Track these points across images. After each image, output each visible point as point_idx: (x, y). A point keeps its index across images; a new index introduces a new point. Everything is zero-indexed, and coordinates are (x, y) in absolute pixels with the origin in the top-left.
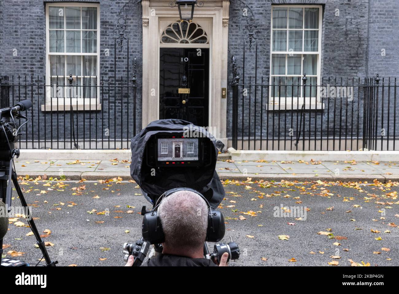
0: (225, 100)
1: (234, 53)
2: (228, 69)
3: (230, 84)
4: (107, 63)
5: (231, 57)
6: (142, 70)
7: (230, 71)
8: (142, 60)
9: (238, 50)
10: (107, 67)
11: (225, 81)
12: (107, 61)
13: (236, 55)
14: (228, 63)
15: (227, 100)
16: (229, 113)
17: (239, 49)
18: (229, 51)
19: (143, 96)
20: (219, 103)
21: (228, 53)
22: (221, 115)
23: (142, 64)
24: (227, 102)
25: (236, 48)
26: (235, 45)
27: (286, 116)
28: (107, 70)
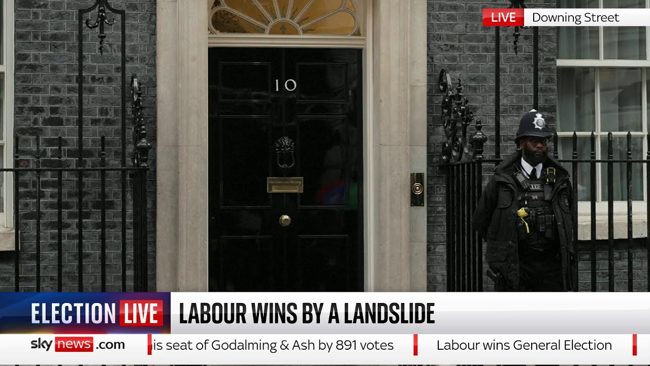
0: (422, 212)
1: (446, 62)
2: (428, 113)
3: (435, 159)
4: (40, 95)
5: (438, 74)
6: (155, 117)
7: (434, 117)
8: (155, 86)
9: (456, 54)
10: (41, 110)
11: (422, 152)
12: (38, 90)
13: (454, 69)
14: (428, 92)
15: (429, 212)
16: (434, 253)
17: (458, 49)
18: (430, 58)
19: (159, 201)
20: (404, 221)
21: (428, 62)
22: (410, 259)
23: (155, 96)
24: (428, 217)
25: (452, 47)
26: (449, 37)
27: (611, 259)
28: (40, 120)
